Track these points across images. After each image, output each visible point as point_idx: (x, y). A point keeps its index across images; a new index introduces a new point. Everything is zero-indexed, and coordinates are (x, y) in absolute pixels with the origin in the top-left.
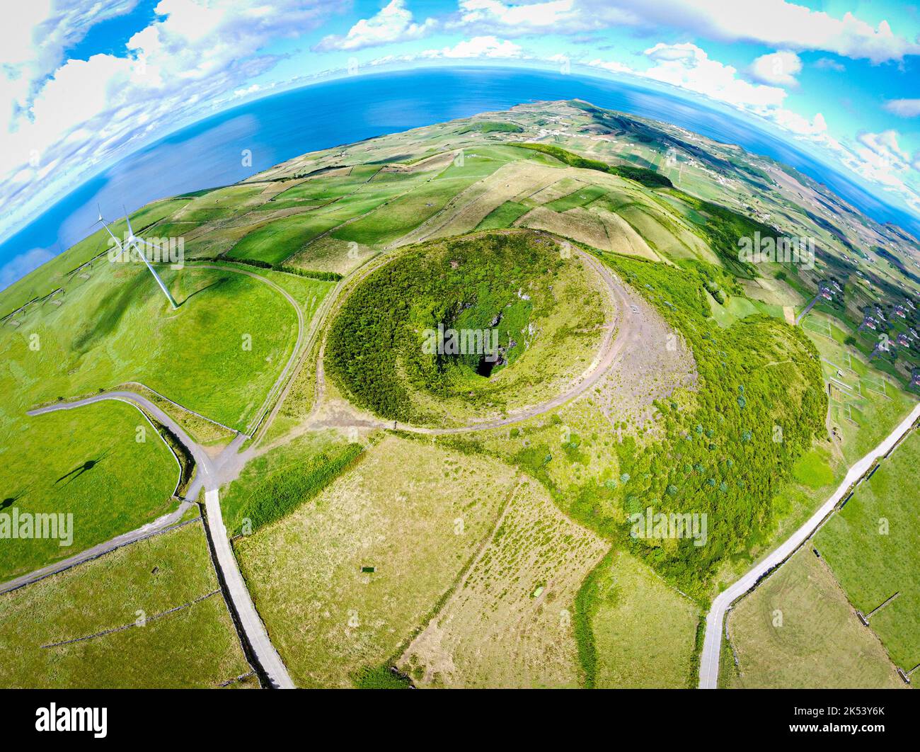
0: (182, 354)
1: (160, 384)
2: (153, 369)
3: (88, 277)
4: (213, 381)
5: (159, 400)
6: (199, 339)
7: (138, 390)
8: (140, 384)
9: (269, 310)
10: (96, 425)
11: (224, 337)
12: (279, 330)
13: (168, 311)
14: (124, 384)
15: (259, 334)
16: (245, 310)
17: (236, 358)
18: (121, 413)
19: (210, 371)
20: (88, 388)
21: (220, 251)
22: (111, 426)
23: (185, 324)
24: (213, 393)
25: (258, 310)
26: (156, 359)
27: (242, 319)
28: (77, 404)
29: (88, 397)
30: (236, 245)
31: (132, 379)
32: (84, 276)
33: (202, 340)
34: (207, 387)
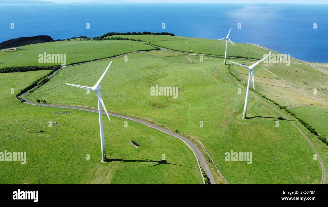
0: (234, 146)
1: (213, 152)
2: (213, 141)
3: (191, 61)
4: (245, 174)
5: (210, 161)
6: (249, 145)
7: (200, 147)
8: (203, 145)
9: (302, 159)
10: (167, 148)
11: (265, 155)
12: (303, 176)
13: (238, 117)
14: (193, 138)
15: (289, 169)
16: (286, 149)
17: (266, 171)
18: (184, 152)
19: (246, 167)
20: (168, 124)
21: (286, 104)
22: (176, 155)
23: (244, 131)
24: (242, 180)
25: (295, 155)
26: (218, 138)
27: (281, 153)
28: (159, 129)
29: (167, 129)
30: (298, 107)
31: (198, 137)
32: (189, 59)
33: (250, 147)
34: (240, 175)
